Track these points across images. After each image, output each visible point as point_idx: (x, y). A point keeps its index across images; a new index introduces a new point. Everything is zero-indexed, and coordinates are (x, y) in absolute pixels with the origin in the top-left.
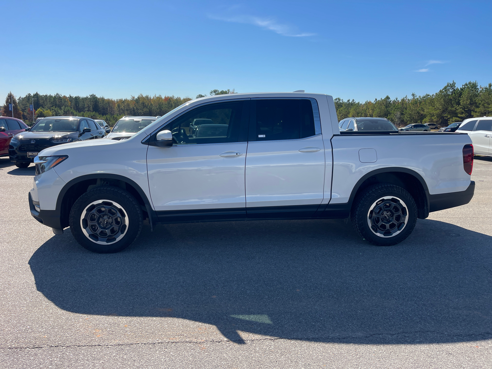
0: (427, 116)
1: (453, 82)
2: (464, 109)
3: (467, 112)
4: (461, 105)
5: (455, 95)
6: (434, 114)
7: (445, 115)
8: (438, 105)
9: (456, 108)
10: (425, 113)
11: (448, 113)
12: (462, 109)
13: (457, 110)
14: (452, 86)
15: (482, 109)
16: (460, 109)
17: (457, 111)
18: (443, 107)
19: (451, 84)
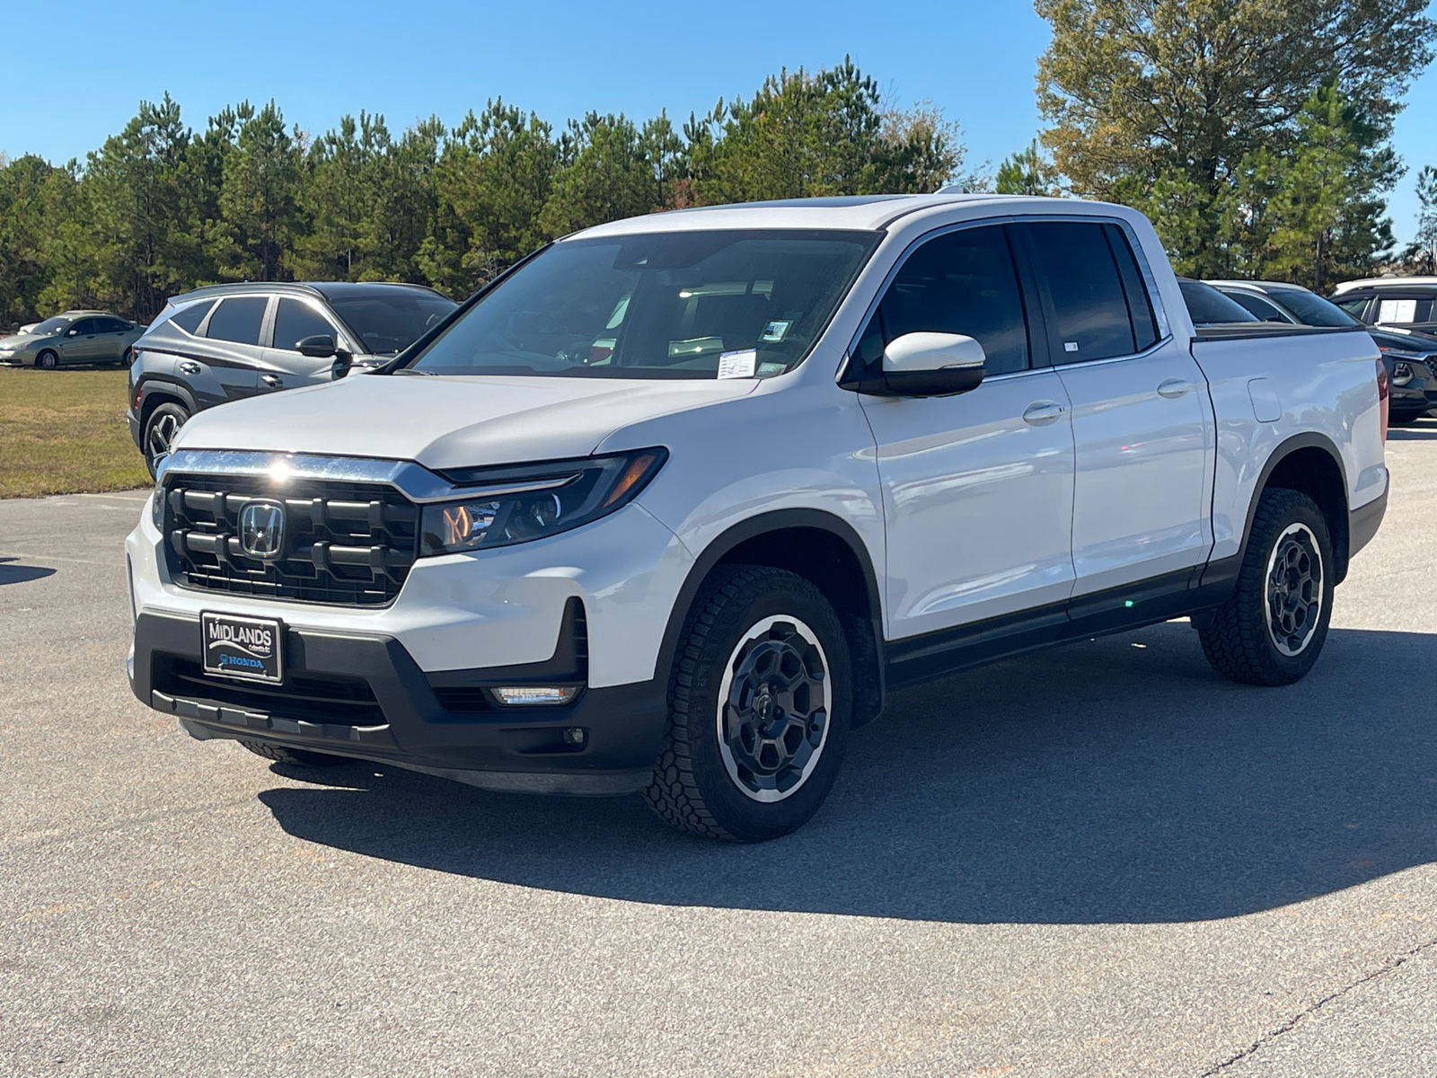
0: (54, 274)
1: (168, 101)
2: (240, 239)
3: (259, 256)
4: (224, 220)
5: (191, 168)
6: (95, 263)
7: (150, 270)
8: (108, 217)
9: (201, 235)
10: (44, 258)
11: (165, 257)
12: (232, 240)
13: (207, 242)
14: (166, 118)
15: (327, 241)
16: (222, 239)
17: (212, 251)
18: (137, 229)
19: (158, 109)
